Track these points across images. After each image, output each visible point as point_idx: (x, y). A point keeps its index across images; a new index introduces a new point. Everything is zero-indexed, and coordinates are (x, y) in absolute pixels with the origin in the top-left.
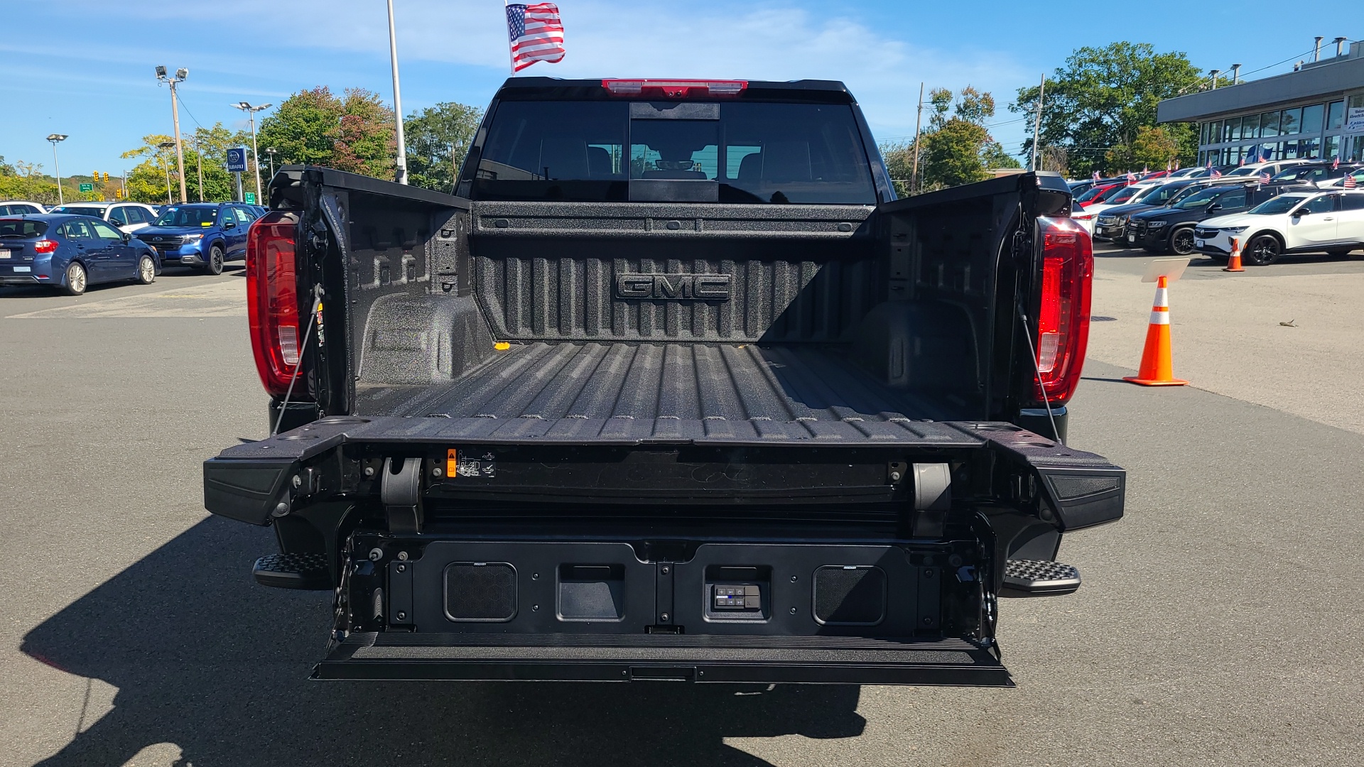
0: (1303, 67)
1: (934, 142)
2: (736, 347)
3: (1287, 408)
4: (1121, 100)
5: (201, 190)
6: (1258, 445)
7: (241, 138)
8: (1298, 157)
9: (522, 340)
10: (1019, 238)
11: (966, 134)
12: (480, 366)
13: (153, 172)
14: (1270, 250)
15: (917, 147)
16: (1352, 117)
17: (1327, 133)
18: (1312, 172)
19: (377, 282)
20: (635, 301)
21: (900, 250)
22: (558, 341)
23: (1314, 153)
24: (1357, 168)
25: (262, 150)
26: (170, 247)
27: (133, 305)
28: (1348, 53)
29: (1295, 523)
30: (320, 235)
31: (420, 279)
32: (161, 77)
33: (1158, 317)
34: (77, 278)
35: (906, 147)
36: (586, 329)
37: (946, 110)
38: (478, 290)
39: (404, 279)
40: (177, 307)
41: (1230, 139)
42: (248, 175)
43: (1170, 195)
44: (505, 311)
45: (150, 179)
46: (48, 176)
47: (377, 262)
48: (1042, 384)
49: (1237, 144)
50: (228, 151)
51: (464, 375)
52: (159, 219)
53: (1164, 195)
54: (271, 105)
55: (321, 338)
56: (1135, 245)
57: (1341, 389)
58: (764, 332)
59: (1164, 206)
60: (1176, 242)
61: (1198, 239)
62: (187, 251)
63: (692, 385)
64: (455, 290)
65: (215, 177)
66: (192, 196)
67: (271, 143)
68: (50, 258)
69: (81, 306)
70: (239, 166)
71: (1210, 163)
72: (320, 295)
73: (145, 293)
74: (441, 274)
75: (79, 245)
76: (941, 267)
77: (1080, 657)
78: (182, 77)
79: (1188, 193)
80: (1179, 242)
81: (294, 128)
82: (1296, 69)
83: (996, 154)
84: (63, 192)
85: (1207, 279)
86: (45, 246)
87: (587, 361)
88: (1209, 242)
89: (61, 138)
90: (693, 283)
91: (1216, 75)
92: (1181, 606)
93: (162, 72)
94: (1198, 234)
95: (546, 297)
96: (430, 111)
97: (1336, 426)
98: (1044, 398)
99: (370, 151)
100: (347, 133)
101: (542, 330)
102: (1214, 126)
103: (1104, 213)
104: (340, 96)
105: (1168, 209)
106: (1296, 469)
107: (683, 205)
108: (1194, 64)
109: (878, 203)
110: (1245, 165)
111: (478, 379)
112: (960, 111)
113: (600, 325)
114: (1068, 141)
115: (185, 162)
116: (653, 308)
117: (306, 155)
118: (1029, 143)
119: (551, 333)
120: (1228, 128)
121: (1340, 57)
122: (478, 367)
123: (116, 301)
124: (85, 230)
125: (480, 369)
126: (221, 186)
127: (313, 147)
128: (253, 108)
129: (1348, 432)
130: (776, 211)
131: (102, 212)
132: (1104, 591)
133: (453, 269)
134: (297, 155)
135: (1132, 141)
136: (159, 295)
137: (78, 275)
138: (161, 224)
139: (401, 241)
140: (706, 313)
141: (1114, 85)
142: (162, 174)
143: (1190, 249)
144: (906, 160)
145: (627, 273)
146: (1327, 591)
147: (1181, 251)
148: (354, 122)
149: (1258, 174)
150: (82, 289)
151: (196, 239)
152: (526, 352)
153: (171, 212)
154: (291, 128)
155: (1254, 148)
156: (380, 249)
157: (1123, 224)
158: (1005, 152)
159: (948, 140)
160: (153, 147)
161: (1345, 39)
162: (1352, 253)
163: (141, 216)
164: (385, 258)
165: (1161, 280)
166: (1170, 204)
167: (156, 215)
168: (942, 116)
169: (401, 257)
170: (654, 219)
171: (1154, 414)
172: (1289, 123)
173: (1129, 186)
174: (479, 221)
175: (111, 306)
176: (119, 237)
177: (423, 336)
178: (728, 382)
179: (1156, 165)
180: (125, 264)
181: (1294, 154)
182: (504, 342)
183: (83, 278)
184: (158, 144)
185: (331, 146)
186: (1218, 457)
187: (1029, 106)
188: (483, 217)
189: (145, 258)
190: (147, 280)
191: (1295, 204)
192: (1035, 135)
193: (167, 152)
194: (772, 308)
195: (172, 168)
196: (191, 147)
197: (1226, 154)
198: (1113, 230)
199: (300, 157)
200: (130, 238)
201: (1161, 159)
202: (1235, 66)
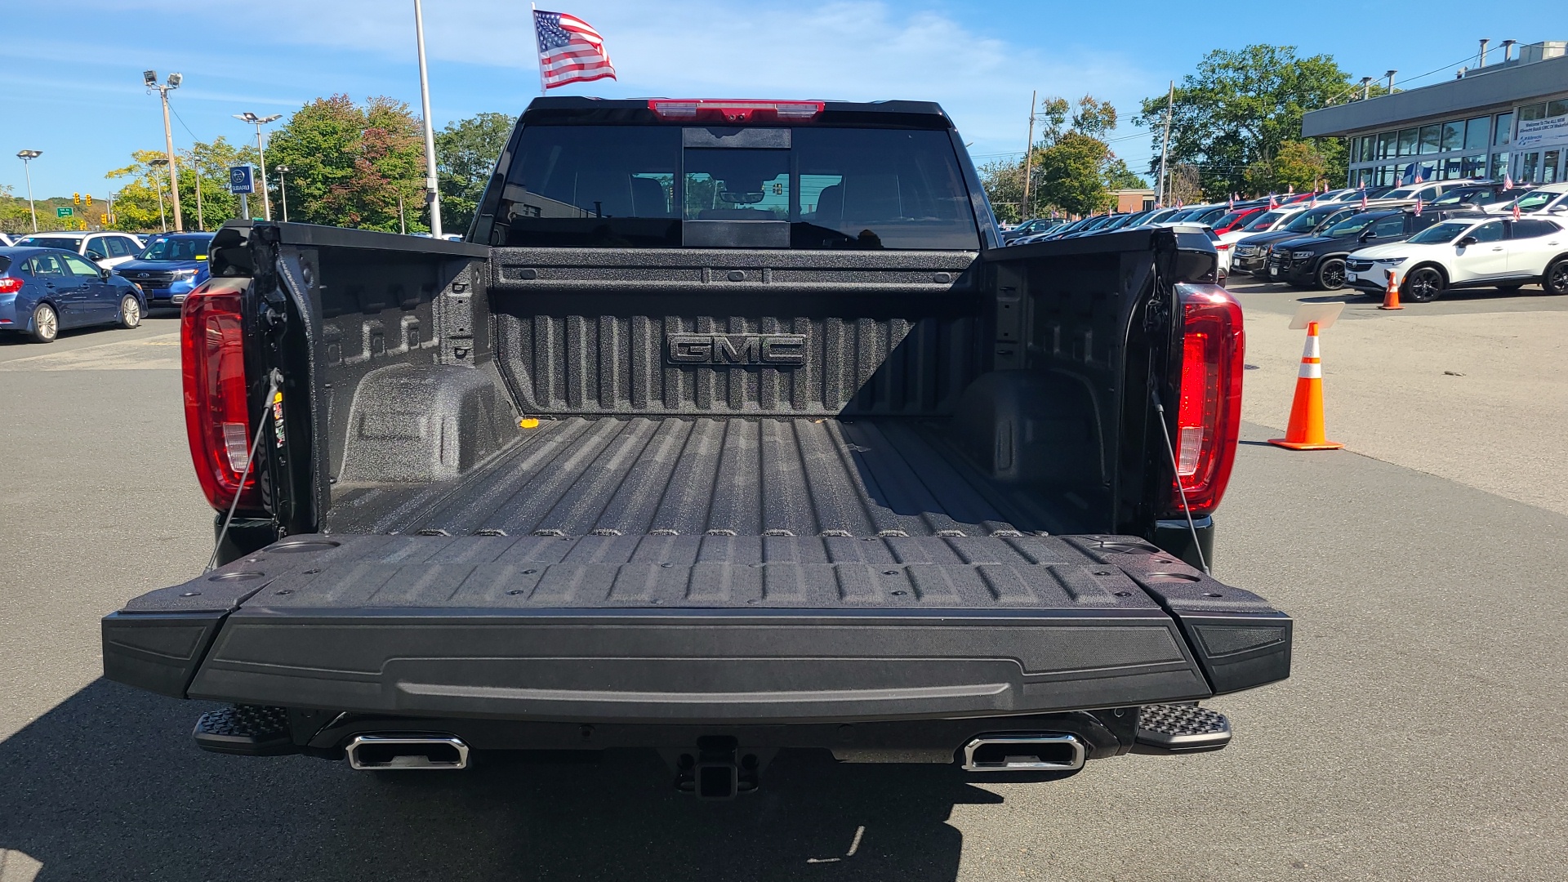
0: (1468, 73)
1: (1048, 160)
2: (813, 421)
3: (1459, 477)
4: (1261, 111)
5: (200, 215)
6: (1427, 524)
7: (247, 154)
8: (1462, 177)
9: (554, 414)
10: (1153, 309)
11: (1085, 150)
12: (498, 452)
13: (144, 194)
14: (1432, 285)
15: (1029, 164)
16: (1523, 131)
17: (1494, 150)
18: (1478, 195)
19: (367, 354)
20: (691, 367)
21: (1007, 307)
22: (598, 416)
23: (1480, 172)
24: (1529, 189)
25: (271, 169)
26: (159, 284)
27: (112, 355)
28: (1517, 58)
29: (1475, 624)
30: (277, 307)
31: (425, 345)
32: (149, 83)
33: (1308, 370)
34: (47, 324)
35: (1016, 165)
36: (632, 402)
37: (1061, 122)
38: (501, 356)
39: (404, 347)
40: (165, 357)
41: (1385, 156)
42: (255, 198)
43: (1318, 220)
44: (534, 379)
45: (140, 202)
46: (21, 199)
47: (366, 329)
48: (1182, 490)
49: (1392, 162)
50: (232, 169)
51: (476, 467)
52: (145, 252)
53: (1310, 221)
54: (281, 116)
55: (280, 436)
56: (1278, 278)
57: (1519, 453)
58: (846, 403)
59: (1310, 234)
60: (1324, 276)
61: (1350, 272)
62: (179, 289)
63: (754, 479)
64: (470, 356)
65: (216, 199)
66: (189, 222)
67: (282, 160)
68: (14, 299)
69: (50, 356)
70: (246, 188)
71: (1362, 184)
72: (278, 383)
73: (127, 339)
74: (453, 338)
75: (49, 283)
76: (1057, 329)
77: (1228, 804)
78: (174, 84)
79: (1337, 219)
80: (1328, 275)
81: (309, 142)
82: (1459, 77)
83: (1118, 172)
84: (37, 218)
85: (1361, 319)
86: (7, 285)
87: (631, 442)
88: (1362, 275)
89: (35, 154)
90: (761, 346)
91: (1368, 83)
92: (1345, 734)
93: (151, 78)
94: (1350, 267)
95: (583, 363)
96: (470, 122)
97: (1516, 500)
98: (1184, 508)
99: (398, 170)
100: (371, 148)
101: (579, 404)
102: (1367, 140)
103: (1243, 242)
104: (362, 106)
105: (1315, 237)
106: (1473, 554)
107: (747, 252)
108: (1342, 69)
109: (981, 249)
110: (1402, 186)
111: (493, 473)
112: (1077, 123)
113: (648, 397)
114: (1201, 158)
115: (181, 182)
116: (713, 375)
117: (322, 174)
118: (1156, 161)
119: (589, 405)
120: (1382, 143)
121: (1508, 62)
122: (495, 455)
123: (92, 350)
124: (55, 265)
125: (498, 456)
126: (223, 210)
127: (331, 165)
128: (260, 119)
129: (1530, 507)
130: (860, 258)
131: (78, 244)
132: (1254, 715)
133: (468, 331)
134: (313, 174)
135: (1273, 158)
136: (144, 342)
137: (47, 318)
138: (148, 257)
139: (399, 300)
140: (777, 382)
141: (1252, 94)
142: (154, 197)
143: (1341, 283)
144: (1016, 180)
145: (680, 334)
146: (1516, 712)
147: (1331, 285)
148: (378, 135)
149: (1416, 196)
150: (52, 335)
151: (190, 275)
152: (557, 431)
153: (160, 243)
154: (304, 142)
155: (1412, 166)
156: (370, 313)
157: (1264, 254)
158: (1129, 169)
159: (1064, 157)
160: (143, 165)
161: (1514, 42)
162: (1524, 287)
163: (125, 248)
164: (377, 323)
165: (1312, 326)
166: (1317, 231)
167: (142, 247)
168: (1058, 129)
169: (400, 320)
170: (712, 268)
171: (1305, 485)
172: (1450, 137)
173: (1271, 211)
174: (501, 272)
175: (86, 356)
176: (96, 273)
177: (423, 420)
178: (799, 475)
179: (1300, 186)
180: (103, 306)
181: (1457, 174)
182: (532, 418)
183: (54, 322)
184: (149, 161)
185: (353, 163)
186: (1382, 539)
187: (1156, 118)
188: (505, 266)
189: (128, 298)
190: (131, 324)
191: (1459, 232)
192: (1164, 152)
193: (160, 171)
194: (856, 375)
195: (166, 189)
196: (187, 165)
197: (1379, 173)
198: (1253, 261)
199: (316, 177)
200: (110, 275)
201: (1305, 178)
202: (1390, 73)
